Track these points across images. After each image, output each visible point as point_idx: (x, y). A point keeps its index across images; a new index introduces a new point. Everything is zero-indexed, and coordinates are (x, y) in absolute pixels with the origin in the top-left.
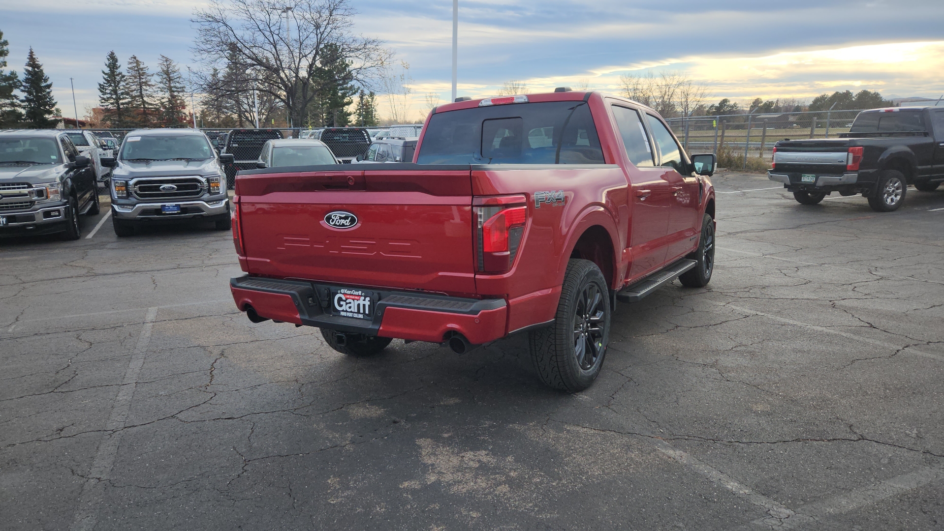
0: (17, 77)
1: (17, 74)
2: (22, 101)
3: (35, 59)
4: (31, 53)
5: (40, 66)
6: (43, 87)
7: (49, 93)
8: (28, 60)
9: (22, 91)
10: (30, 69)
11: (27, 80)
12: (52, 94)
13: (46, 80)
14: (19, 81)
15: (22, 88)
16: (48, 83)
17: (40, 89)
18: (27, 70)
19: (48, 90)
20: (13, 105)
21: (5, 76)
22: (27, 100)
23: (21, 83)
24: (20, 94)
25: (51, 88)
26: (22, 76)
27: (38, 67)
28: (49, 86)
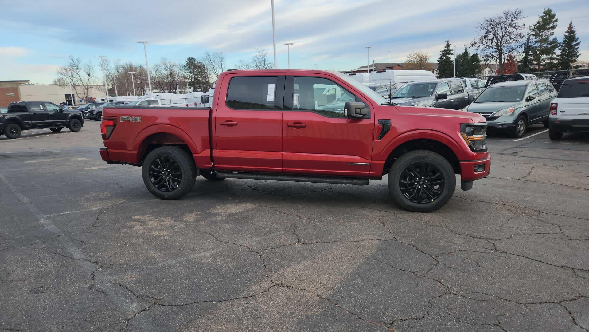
0: (557, 41)
1: (558, 39)
2: (558, 56)
3: (572, 27)
4: (571, 24)
5: (575, 32)
6: (573, 45)
7: (577, 49)
8: (568, 29)
9: (560, 49)
10: (567, 34)
11: (564, 42)
12: (578, 49)
13: (576, 40)
14: (559, 43)
15: (560, 47)
16: (578, 42)
17: (571, 47)
18: (565, 36)
19: (576, 47)
20: (552, 59)
21: (550, 41)
22: (562, 55)
23: (560, 44)
24: (558, 52)
25: (579, 45)
26: (561, 40)
27: (573, 32)
28: (578, 44)
